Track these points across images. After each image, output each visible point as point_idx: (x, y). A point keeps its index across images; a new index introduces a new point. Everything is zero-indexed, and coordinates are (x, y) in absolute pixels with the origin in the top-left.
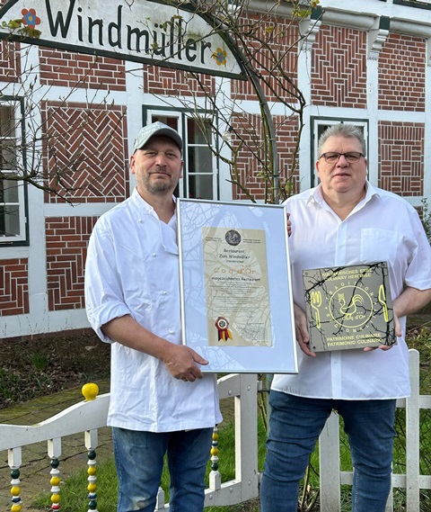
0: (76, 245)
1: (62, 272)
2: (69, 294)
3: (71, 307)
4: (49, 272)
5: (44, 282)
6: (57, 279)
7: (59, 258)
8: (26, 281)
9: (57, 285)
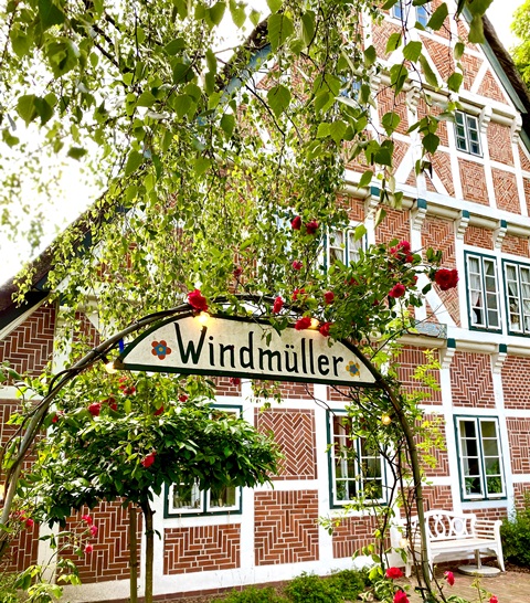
0: (277, 513)
1: (266, 534)
2: (271, 552)
3: (272, 563)
4: (256, 535)
5: (252, 543)
6: (262, 540)
7: (264, 524)
8: (238, 542)
9: (262, 545)
